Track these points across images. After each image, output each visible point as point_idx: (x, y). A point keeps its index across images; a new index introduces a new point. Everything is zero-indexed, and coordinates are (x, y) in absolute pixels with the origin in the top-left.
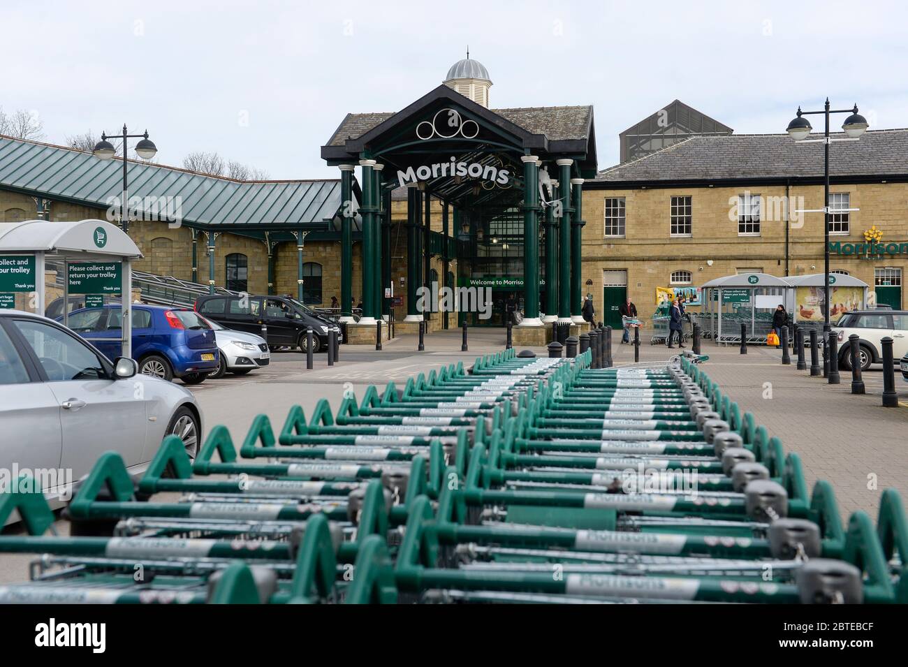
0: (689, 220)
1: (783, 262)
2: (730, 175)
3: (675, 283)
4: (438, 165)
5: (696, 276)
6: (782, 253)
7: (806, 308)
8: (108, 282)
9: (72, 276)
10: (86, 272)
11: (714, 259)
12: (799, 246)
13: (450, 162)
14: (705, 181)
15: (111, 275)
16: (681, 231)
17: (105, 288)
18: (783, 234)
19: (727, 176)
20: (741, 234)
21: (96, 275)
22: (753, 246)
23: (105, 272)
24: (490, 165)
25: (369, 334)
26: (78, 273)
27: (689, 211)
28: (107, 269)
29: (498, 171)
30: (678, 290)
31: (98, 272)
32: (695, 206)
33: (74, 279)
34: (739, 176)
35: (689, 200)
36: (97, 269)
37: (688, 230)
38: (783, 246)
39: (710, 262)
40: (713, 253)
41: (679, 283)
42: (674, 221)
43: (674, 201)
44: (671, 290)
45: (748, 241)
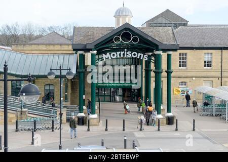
0: (185, 62)
1: (220, 79)
3: (181, 86)
5: (188, 84)
6: (220, 75)
11: (196, 77)
12: (225, 73)
14: (192, 47)
16: (183, 66)
18: (220, 68)
19: (200, 46)
20: (205, 68)
22: (209, 72)
25: (95, 122)
27: (186, 58)
30: (182, 89)
32: (188, 57)
35: (186, 54)
37: (185, 66)
38: (220, 72)
39: (194, 79)
40: (195, 75)
42: (180, 62)
43: (180, 54)
44: (179, 89)
45: (207, 71)
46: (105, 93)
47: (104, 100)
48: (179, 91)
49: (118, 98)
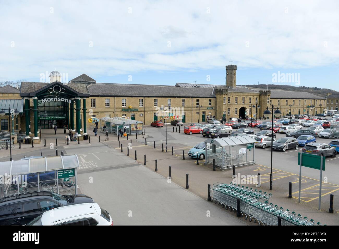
0: (95, 104)
1: (114, 113)
2: (103, 94)
3: (92, 117)
4: (53, 98)
5: (97, 116)
6: (114, 111)
7: (133, 128)
8: (71, 174)
9: (59, 174)
10: (64, 172)
11: (101, 112)
12: (117, 109)
13: (56, 97)
14: (99, 96)
15: (71, 172)
16: (93, 106)
17: (70, 176)
18: (114, 107)
19: (103, 95)
20: (106, 107)
21: (67, 173)
23: (69, 171)
24: (67, 99)
25: (37, 141)
26: (61, 172)
27: (95, 102)
28: (70, 170)
29: (69, 100)
31: (68, 172)
32: (96, 101)
33: (59, 175)
34: (106, 95)
35: (95, 99)
36: (67, 171)
37: (95, 106)
38: (114, 109)
39: (100, 113)
40: (100, 111)
41: (93, 117)
42: (92, 104)
43: (92, 100)
44: (92, 119)
45: (107, 108)
46: (44, 123)
47: (45, 128)
48: (91, 120)
49: (53, 126)
